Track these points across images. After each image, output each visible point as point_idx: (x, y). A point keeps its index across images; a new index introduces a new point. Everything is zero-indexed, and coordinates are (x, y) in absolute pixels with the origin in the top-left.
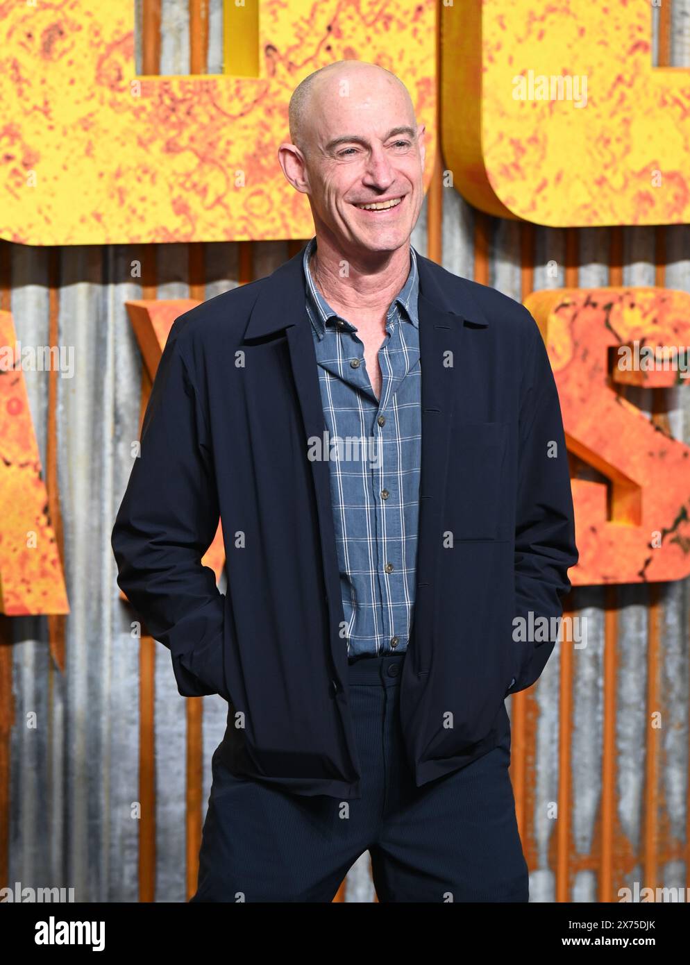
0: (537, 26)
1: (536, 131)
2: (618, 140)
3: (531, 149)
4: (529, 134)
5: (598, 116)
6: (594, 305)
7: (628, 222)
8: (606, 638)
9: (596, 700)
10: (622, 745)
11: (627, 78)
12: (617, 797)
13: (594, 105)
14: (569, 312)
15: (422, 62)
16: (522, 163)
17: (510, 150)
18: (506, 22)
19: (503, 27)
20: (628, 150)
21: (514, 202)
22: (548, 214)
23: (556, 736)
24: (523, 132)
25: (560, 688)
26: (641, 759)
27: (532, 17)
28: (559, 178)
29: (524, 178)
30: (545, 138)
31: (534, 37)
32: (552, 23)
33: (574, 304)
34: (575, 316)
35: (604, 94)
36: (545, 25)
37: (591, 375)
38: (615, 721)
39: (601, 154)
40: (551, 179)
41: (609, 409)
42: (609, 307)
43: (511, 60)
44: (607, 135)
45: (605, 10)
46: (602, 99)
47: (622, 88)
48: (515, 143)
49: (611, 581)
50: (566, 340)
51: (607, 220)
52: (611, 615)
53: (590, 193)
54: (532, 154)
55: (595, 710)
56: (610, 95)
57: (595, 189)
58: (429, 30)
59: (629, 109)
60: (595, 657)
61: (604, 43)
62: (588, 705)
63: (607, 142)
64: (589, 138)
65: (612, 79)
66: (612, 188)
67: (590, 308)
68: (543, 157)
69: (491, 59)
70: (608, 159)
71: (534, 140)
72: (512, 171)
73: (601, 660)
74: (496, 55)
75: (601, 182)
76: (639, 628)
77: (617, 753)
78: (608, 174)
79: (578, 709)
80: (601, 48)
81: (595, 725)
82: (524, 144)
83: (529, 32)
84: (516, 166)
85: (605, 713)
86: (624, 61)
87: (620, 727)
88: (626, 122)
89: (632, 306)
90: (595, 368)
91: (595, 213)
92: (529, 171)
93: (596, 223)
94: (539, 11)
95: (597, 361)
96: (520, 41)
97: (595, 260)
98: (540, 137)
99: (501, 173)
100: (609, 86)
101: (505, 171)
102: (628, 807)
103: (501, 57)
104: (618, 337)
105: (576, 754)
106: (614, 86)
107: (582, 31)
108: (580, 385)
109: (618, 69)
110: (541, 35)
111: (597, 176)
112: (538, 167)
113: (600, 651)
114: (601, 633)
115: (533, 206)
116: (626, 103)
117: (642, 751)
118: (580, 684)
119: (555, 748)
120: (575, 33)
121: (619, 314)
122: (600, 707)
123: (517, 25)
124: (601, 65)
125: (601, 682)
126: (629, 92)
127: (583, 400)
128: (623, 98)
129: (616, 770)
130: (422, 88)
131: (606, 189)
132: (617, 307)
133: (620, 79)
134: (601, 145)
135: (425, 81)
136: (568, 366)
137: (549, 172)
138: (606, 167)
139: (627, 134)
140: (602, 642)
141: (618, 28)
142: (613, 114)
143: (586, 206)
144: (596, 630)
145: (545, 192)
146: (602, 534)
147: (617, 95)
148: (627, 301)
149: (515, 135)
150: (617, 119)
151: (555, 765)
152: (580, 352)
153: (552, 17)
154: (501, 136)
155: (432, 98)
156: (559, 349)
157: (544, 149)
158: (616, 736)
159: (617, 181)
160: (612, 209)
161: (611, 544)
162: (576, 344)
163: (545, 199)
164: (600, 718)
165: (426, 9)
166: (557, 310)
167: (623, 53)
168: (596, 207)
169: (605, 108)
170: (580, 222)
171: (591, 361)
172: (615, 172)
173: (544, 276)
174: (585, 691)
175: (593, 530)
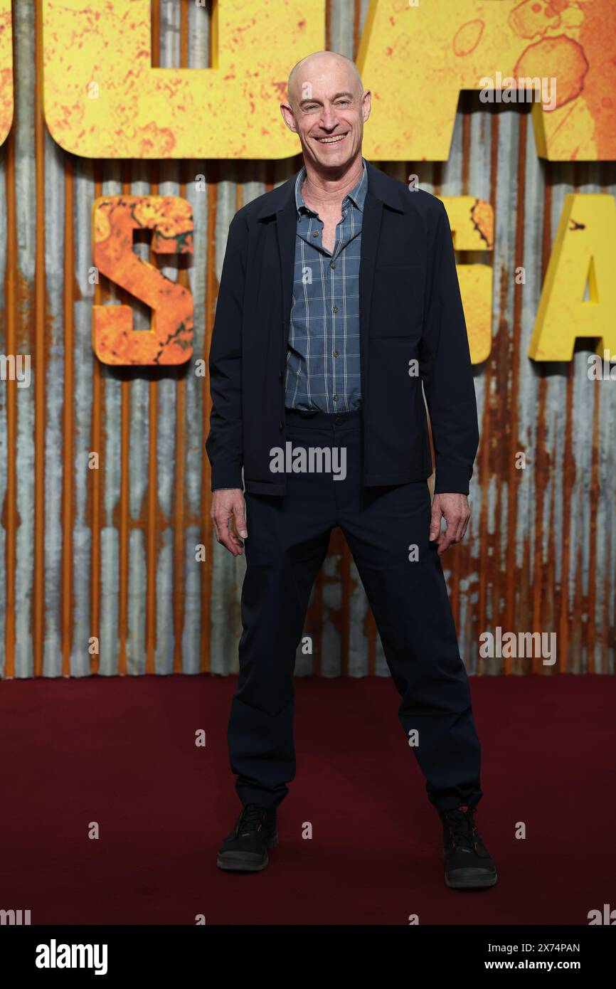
0: (77, 40)
1: (78, 102)
2: (130, 108)
3: (75, 112)
4: (74, 103)
5: (117, 94)
6: (124, 205)
7: (137, 156)
8: (150, 397)
9: (143, 431)
10: (160, 458)
11: (135, 72)
12: (157, 488)
13: (115, 87)
14: (108, 208)
15: (4, 59)
16: (69, 119)
17: (62, 112)
18: (58, 37)
19: (56, 39)
20: (136, 114)
21: (64, 143)
22: (86, 150)
23: (119, 451)
24: (70, 103)
25: (122, 424)
26: (172, 467)
27: (74, 35)
28: (92, 130)
29: (70, 128)
30: (84, 106)
31: (76, 46)
32: (87, 39)
33: (111, 204)
34: (112, 211)
35: (121, 82)
36: (83, 40)
37: (123, 244)
38: (156, 444)
39: (119, 116)
40: (88, 129)
41: (134, 265)
42: (133, 206)
43: (61, 59)
44: (123, 105)
45: (121, 32)
46: (119, 84)
47: (131, 78)
48: (65, 108)
49: (136, 364)
50: (106, 224)
51: (123, 154)
52: (153, 384)
53: (112, 138)
54: (75, 115)
55: (142, 438)
56: (125, 82)
57: (116, 137)
58: (8, 40)
59: (137, 90)
60: (142, 407)
61: (119, 51)
62: (138, 435)
63: (123, 109)
64: (111, 107)
65: (126, 72)
66: (126, 136)
67: (121, 206)
68: (82, 117)
69: (49, 58)
70: (124, 119)
71: (76, 107)
72: (63, 124)
73: (147, 409)
74: (52, 56)
75: (119, 132)
76: (170, 392)
77: (157, 462)
78: (124, 128)
79: (132, 436)
80: (119, 54)
81: (143, 446)
82: (70, 109)
83: (73, 43)
84: (66, 122)
85: (150, 440)
86: (133, 62)
87: (159, 448)
88: (135, 98)
89: (148, 206)
90: (125, 241)
91: (116, 151)
92: (74, 125)
93: (116, 156)
94: (79, 31)
95: (126, 237)
96: (67, 48)
97: (139, 179)
98: (80, 105)
99: (56, 126)
100: (124, 77)
101: (59, 124)
102: (164, 493)
103: (55, 57)
104: (139, 223)
105: (131, 463)
106: (127, 76)
107: (106, 44)
108: (116, 250)
109: (130, 67)
110: (80, 45)
111: (117, 129)
112: (80, 122)
113: (146, 404)
114: (147, 394)
115: (77, 145)
116: (135, 87)
117: (173, 462)
118: (133, 422)
119: (118, 457)
120: (102, 45)
121: (140, 210)
122: (147, 436)
123: (65, 39)
124: (118, 64)
125: (147, 422)
126: (137, 81)
127: (118, 259)
128: (132, 84)
129: (157, 473)
130: (4, 74)
131: (123, 137)
132: (138, 206)
133: (130, 72)
134: (119, 111)
135: (7, 70)
136: (108, 239)
137: (86, 125)
138: (122, 124)
139: (136, 105)
140: (147, 399)
141: (129, 43)
142: (126, 93)
143: (110, 147)
144: (143, 392)
145: (84, 138)
146: (130, 337)
147: (129, 81)
148: (145, 203)
149: (65, 104)
150: (129, 96)
151: (119, 468)
152: (115, 231)
153: (86, 35)
154: (56, 104)
155: (11, 80)
156: (102, 229)
157: (83, 112)
158: (157, 453)
159: (130, 132)
160: (126, 148)
161: (136, 342)
162: (112, 227)
163: (84, 141)
164: (147, 442)
165: (6, 27)
166: (100, 207)
167: (133, 58)
168: (116, 147)
169: (122, 89)
170: (106, 155)
171: (122, 237)
172: (128, 127)
173: (108, 188)
174: (136, 426)
175: (125, 334)
